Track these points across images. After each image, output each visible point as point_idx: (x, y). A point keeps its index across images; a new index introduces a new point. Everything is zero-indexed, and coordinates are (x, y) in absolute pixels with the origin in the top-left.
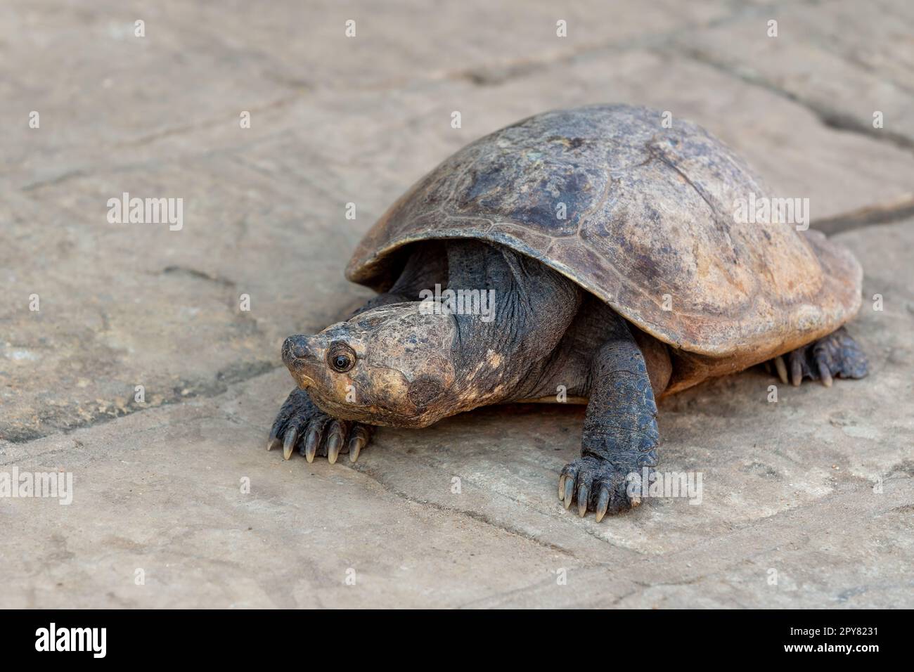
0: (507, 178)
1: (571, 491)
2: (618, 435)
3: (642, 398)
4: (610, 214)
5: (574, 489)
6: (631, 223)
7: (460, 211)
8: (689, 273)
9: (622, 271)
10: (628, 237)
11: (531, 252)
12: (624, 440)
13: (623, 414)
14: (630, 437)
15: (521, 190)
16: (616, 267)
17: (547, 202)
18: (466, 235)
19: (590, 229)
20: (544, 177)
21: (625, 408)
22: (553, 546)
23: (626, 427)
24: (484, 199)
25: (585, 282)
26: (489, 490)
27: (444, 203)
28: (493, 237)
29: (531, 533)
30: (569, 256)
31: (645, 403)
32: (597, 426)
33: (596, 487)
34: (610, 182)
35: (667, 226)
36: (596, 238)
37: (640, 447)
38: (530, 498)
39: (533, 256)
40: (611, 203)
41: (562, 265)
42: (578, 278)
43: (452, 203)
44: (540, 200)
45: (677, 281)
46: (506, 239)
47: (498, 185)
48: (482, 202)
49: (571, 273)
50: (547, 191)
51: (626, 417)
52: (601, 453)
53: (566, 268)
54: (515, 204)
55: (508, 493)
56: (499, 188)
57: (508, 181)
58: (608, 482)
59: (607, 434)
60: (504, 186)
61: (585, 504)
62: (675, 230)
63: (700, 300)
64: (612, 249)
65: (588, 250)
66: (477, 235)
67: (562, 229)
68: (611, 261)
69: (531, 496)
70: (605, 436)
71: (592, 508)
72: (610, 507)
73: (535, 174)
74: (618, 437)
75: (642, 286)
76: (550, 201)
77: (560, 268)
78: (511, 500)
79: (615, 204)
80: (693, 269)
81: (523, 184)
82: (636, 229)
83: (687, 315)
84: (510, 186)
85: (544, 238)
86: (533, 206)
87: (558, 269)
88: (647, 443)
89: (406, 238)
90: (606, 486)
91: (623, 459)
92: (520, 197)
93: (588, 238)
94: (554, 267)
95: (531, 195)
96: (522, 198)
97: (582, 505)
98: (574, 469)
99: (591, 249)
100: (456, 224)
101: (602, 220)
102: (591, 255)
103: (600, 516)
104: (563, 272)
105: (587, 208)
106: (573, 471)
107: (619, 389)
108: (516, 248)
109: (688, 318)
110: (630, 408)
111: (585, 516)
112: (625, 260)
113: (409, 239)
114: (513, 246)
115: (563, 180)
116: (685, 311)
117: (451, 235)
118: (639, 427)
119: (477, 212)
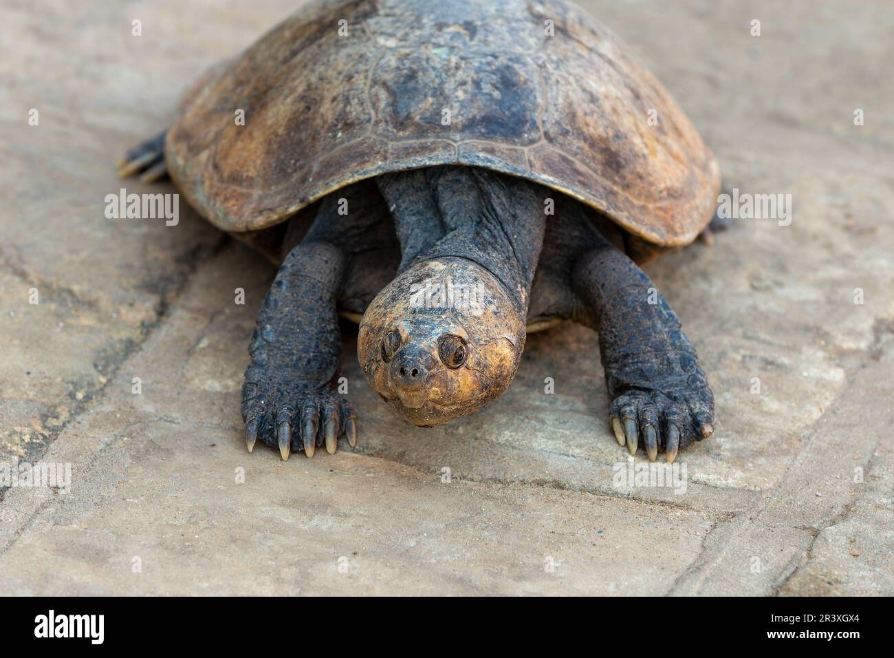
0: (431, 85)
1: (635, 434)
2: (654, 360)
3: (661, 311)
4: (560, 107)
5: (637, 431)
6: (580, 114)
7: (401, 133)
8: (644, 156)
9: (595, 171)
10: (585, 129)
11: (516, 170)
12: (662, 364)
13: (650, 335)
14: (668, 359)
15: (457, 97)
16: (589, 167)
17: (494, 107)
18: (433, 163)
19: (553, 131)
20: (473, 77)
21: (649, 328)
22: (661, 502)
23: (659, 349)
24: (421, 114)
25: (580, 194)
26: (531, 449)
27: (370, 127)
28: (466, 160)
29: (622, 492)
30: (549, 166)
31: (667, 317)
32: (626, 356)
33: (664, 425)
34: (539, 69)
35: (607, 106)
36: (560, 139)
37: (684, 367)
38: (586, 450)
39: (519, 174)
40: (554, 94)
41: (551, 179)
42: (573, 190)
43: (382, 126)
44: (485, 106)
45: (640, 170)
46: (482, 160)
47: (426, 96)
48: (421, 118)
49: (564, 187)
50: (486, 94)
51: (655, 338)
52: (646, 384)
53: (557, 181)
54: (462, 115)
55: (556, 449)
56: (430, 100)
57: (435, 88)
58: (676, 418)
59: (641, 362)
60: (434, 95)
61: (656, 446)
62: (614, 110)
63: (662, 186)
64: (578, 148)
65: (560, 155)
66: (446, 162)
67: (526, 135)
68: (583, 161)
69: (586, 447)
70: (640, 365)
71: (663, 448)
72: (681, 445)
73: (460, 75)
74: (655, 363)
75: (615, 183)
76: (496, 105)
77: (552, 182)
78: (566, 457)
79: (557, 94)
80: (646, 151)
81: (456, 89)
82: (588, 119)
83: (658, 205)
84: (440, 94)
85: (515, 150)
86: (483, 114)
87: (550, 185)
88: (689, 361)
89: (353, 176)
90: (674, 423)
91: (671, 385)
92: (463, 106)
93: (554, 141)
94: (545, 183)
95: (472, 101)
96: (465, 107)
97: (652, 448)
98: (632, 408)
99: (564, 154)
100: (408, 152)
101: (556, 116)
102: (564, 159)
103: (672, 456)
104: (556, 187)
105: (536, 106)
106: (631, 411)
107: (635, 309)
108: (498, 169)
109: (660, 209)
110: (654, 326)
111: (657, 459)
112: (594, 158)
113: (357, 178)
114: (493, 167)
115: (494, 77)
116: (655, 201)
117: (414, 165)
118: (673, 344)
119: (423, 132)
